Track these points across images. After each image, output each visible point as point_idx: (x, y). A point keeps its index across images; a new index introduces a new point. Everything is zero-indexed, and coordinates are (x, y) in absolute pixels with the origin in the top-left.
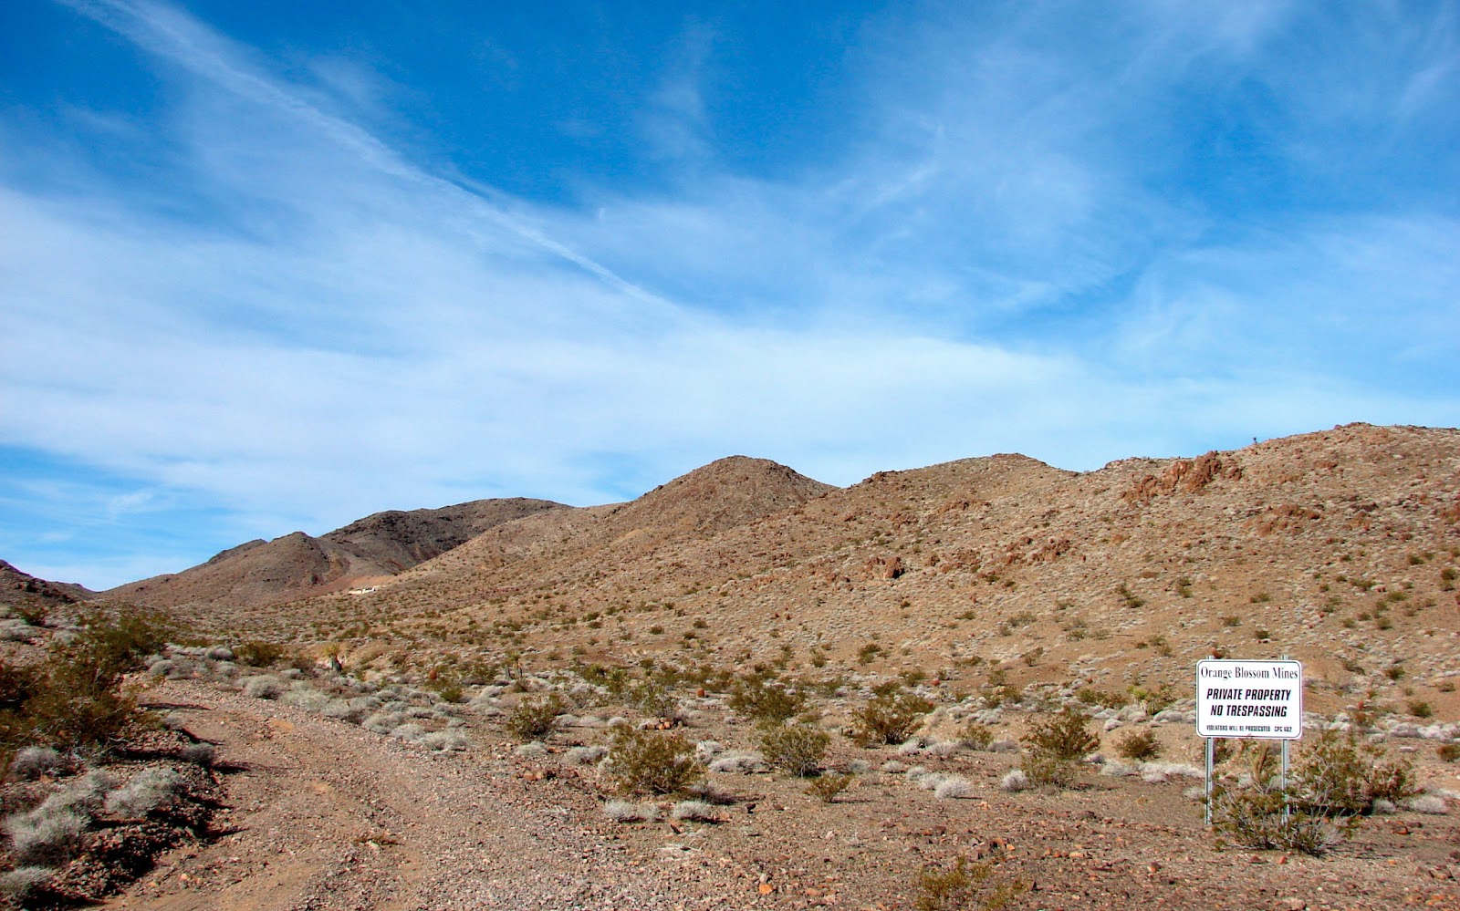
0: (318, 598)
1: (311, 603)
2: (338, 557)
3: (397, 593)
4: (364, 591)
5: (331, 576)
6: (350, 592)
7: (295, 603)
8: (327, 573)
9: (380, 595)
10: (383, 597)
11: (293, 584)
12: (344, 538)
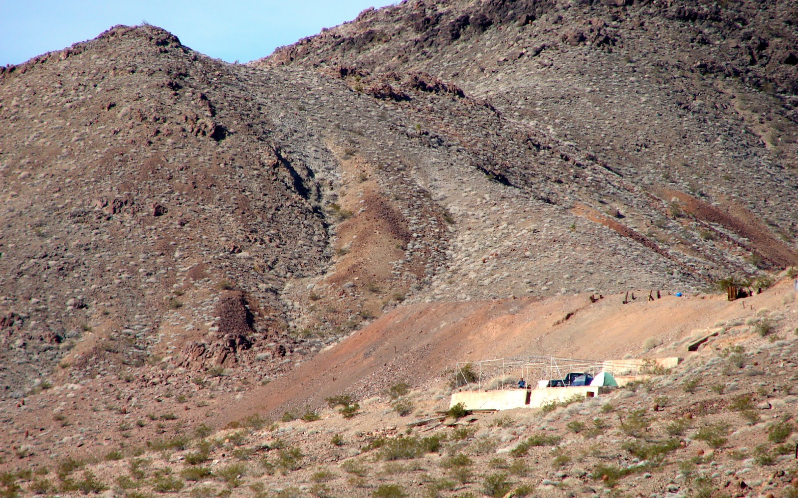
0: (265, 436)
1: (217, 464)
2: (378, 183)
3: (744, 404)
4: (543, 395)
5: (333, 298)
6: (458, 399)
7: (122, 467)
8: (312, 284)
9: (640, 418)
10: (659, 427)
11: (101, 351)
12: (418, 67)
